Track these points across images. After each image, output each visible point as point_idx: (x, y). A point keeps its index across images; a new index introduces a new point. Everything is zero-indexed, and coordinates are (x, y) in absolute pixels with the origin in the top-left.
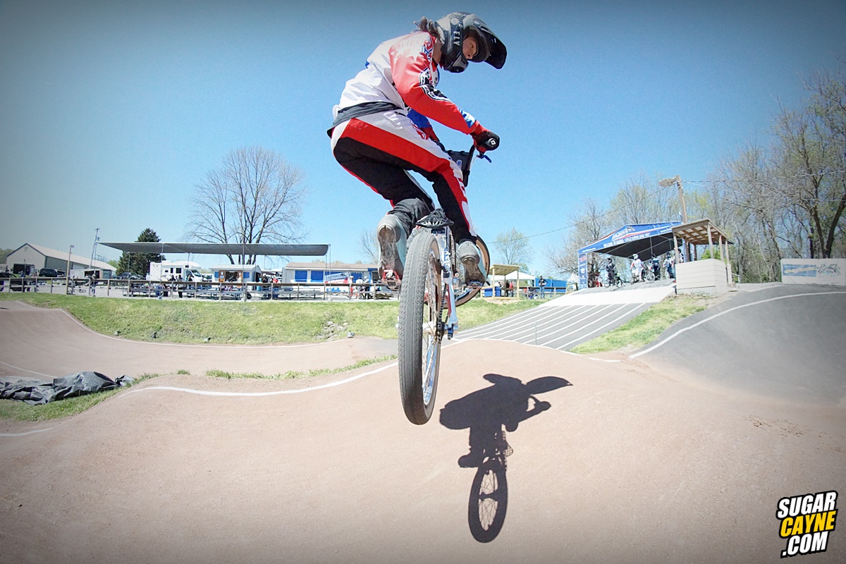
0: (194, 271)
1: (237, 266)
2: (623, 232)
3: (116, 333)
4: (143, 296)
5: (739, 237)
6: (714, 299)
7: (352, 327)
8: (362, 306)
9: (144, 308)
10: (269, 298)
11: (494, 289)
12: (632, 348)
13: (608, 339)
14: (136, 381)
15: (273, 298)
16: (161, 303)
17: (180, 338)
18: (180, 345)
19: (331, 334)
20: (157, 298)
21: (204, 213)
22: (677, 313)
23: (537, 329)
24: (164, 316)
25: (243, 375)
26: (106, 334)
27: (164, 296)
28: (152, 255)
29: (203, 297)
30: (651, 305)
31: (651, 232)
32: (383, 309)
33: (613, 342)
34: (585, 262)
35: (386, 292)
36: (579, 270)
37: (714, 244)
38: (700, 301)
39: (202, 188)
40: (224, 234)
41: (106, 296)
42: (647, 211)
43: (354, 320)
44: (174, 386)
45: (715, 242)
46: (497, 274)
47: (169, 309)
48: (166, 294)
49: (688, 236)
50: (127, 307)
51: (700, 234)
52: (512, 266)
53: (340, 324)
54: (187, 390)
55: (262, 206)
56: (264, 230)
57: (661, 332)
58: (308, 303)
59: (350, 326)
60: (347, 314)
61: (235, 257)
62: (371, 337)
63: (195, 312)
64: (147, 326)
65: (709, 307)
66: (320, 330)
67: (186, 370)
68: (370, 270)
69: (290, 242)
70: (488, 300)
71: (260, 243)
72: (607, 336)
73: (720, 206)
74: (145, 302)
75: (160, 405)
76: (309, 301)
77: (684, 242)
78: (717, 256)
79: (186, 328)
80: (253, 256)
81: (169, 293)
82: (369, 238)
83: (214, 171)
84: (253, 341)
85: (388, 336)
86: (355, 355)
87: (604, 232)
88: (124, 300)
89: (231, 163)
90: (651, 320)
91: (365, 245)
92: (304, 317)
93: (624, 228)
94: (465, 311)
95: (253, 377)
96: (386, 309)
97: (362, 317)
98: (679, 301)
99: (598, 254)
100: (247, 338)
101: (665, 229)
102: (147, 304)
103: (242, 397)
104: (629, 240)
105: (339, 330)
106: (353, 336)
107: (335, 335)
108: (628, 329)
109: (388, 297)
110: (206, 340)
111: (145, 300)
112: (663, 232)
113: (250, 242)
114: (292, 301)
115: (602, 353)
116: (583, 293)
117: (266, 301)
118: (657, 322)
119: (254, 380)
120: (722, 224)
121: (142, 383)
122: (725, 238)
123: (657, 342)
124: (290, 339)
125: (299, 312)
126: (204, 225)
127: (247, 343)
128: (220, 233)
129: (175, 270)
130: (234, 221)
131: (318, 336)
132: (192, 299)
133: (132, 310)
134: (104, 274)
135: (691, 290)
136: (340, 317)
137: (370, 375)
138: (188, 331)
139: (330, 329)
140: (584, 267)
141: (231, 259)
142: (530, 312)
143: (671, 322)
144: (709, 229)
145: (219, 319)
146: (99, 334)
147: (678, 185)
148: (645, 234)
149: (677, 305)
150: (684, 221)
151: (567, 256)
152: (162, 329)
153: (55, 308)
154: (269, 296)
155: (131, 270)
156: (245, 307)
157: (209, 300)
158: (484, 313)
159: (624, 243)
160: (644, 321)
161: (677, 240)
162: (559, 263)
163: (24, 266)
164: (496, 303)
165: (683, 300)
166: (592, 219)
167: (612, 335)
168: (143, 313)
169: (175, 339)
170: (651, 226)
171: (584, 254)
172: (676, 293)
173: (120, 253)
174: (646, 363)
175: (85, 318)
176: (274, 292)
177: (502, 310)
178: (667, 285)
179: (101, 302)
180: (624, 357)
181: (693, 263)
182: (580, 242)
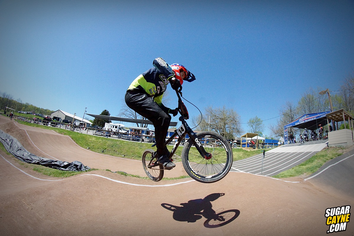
0: (122, 128)
1: (140, 128)
2: (304, 117)
3: (88, 148)
4: (101, 135)
6: (346, 149)
9: (100, 140)
10: (151, 142)
11: (246, 144)
12: (306, 175)
13: (295, 170)
14: (90, 170)
15: (153, 142)
16: (107, 139)
17: (113, 154)
18: (112, 156)
19: (175, 159)
20: (106, 137)
22: (328, 157)
23: (263, 164)
24: (107, 144)
25: (131, 175)
26: (84, 148)
27: (109, 136)
28: (106, 120)
29: (124, 139)
30: (316, 153)
31: (317, 117)
33: (297, 172)
34: (287, 131)
36: (284, 135)
38: (339, 150)
40: (136, 115)
41: (86, 134)
42: (314, 106)
44: (103, 175)
45: (346, 120)
46: (248, 137)
47: (110, 142)
48: (110, 136)
49: (333, 118)
51: (339, 117)
52: (255, 133)
54: (107, 178)
57: (321, 167)
61: (139, 124)
63: (120, 145)
64: (100, 147)
65: (344, 153)
67: (110, 169)
70: (244, 149)
72: (295, 168)
75: (95, 183)
77: (332, 121)
78: (347, 127)
79: (116, 150)
80: (146, 125)
82: (195, 120)
85: (199, 162)
87: (295, 117)
88: (93, 136)
90: (316, 160)
93: (304, 115)
95: (135, 177)
98: (330, 150)
99: (293, 128)
100: (140, 157)
101: (323, 115)
102: (102, 139)
103: (129, 185)
104: (306, 121)
105: (178, 158)
107: (177, 160)
108: (305, 165)
110: (123, 156)
111: (101, 137)
112: (322, 117)
115: (291, 178)
116: (286, 146)
118: (318, 161)
121: (91, 172)
122: (351, 117)
123: (318, 172)
126: (128, 110)
127: (140, 159)
129: (115, 127)
132: (120, 139)
133: (95, 140)
134: (87, 125)
135: (335, 145)
136: (179, 153)
138: (116, 151)
140: (286, 134)
141: (138, 125)
143: (325, 161)
144: (343, 114)
145: (129, 148)
146: (81, 148)
147: (328, 94)
148: (313, 118)
149: (329, 153)
150: (332, 111)
151: (279, 129)
152: (106, 149)
153: (66, 135)
154: (151, 141)
155: (97, 125)
156: (141, 145)
157: (127, 140)
158: (242, 154)
159: (304, 122)
160: (313, 161)
161: (328, 120)
162: (276, 132)
163: (57, 118)
164: (247, 150)
165: (331, 150)
166: (290, 111)
167: (297, 168)
168: (100, 142)
169: (111, 154)
170: (316, 114)
171: (287, 128)
172: (328, 147)
173: (94, 118)
174: (312, 183)
175: (77, 141)
176: (153, 140)
177: (249, 154)
178: (324, 142)
179: (83, 135)
180: (301, 180)
181: (336, 132)
182: (285, 122)
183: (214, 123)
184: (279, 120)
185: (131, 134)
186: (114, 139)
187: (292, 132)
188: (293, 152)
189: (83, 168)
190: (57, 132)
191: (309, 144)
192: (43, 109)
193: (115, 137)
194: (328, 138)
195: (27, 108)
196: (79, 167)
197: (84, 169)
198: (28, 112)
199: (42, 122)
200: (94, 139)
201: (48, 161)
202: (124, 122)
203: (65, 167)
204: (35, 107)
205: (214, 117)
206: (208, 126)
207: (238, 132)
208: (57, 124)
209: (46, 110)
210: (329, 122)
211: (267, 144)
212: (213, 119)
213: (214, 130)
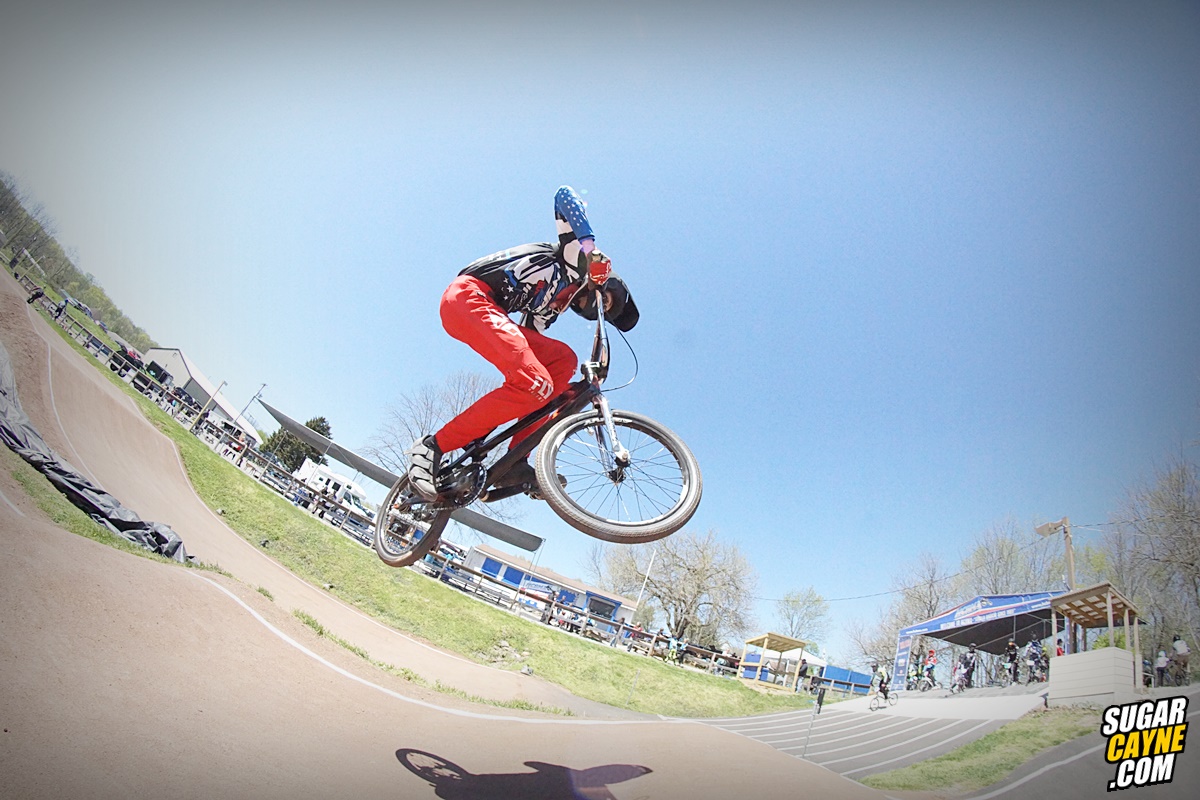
0: (353, 497)
2: (973, 607)
3: (220, 511)
4: (277, 490)
7: (534, 660)
8: (559, 637)
9: (271, 504)
10: (435, 577)
11: (759, 669)
13: (922, 771)
14: (202, 567)
15: (441, 580)
16: (293, 510)
17: (295, 565)
18: (290, 573)
19: (499, 659)
20: (293, 503)
21: (398, 434)
22: (1045, 738)
24: (289, 527)
25: (340, 641)
26: (207, 504)
27: (303, 505)
28: (314, 450)
29: (350, 533)
30: (1003, 724)
31: (1017, 607)
32: (587, 653)
34: (907, 649)
35: (601, 631)
36: (895, 661)
37: (1116, 624)
39: (409, 401)
41: (233, 464)
42: (1013, 578)
43: (541, 653)
44: (241, 599)
45: (1118, 622)
46: (770, 648)
47: (300, 523)
48: (305, 504)
49: (1074, 612)
50: (250, 490)
51: (1096, 609)
52: (796, 640)
53: (518, 650)
54: (253, 612)
57: (1016, 769)
58: (485, 606)
59: (531, 658)
60: (534, 641)
62: (555, 685)
63: (330, 545)
64: (261, 526)
66: (486, 647)
67: (271, 593)
68: (589, 594)
70: (746, 683)
73: (1127, 566)
74: (274, 498)
75: (206, 605)
76: (488, 604)
77: (1067, 624)
78: (1118, 643)
79: (309, 557)
81: (311, 506)
82: (603, 551)
83: (432, 387)
84: (388, 620)
85: (581, 692)
87: (943, 606)
88: (250, 480)
90: (1000, 748)
91: (594, 558)
92: (472, 620)
93: (976, 600)
94: (706, 691)
95: (354, 650)
96: (592, 653)
97: (554, 653)
98: (1051, 718)
99: (929, 639)
100: (382, 611)
101: (1039, 602)
102: (276, 502)
104: (980, 619)
105: (513, 657)
106: (529, 673)
107: (505, 663)
108: (959, 760)
109: (601, 639)
110: (327, 586)
111: (276, 496)
112: (1035, 608)
114: (465, 594)
117: (431, 578)
118: (1008, 750)
121: (207, 572)
122: (1134, 614)
123: (1006, 783)
124: (439, 641)
125: (467, 611)
126: (394, 448)
127: (378, 618)
129: (331, 484)
131: (481, 655)
132: (335, 528)
133: (254, 498)
134: (246, 439)
135: (1072, 701)
136: (521, 641)
138: (309, 562)
139: (500, 651)
140: (903, 657)
143: (1033, 751)
144: (1109, 602)
145: (357, 569)
146: (198, 498)
147: (1065, 532)
148: (1006, 610)
149: (1046, 724)
150: (1068, 588)
151: (882, 640)
152: (278, 542)
153: (167, 435)
154: (438, 573)
155: (279, 453)
156: (399, 572)
157: (356, 541)
158: (736, 700)
159: (972, 623)
160: (989, 748)
161: (1058, 621)
162: (868, 649)
163: (162, 370)
164: (757, 690)
165: (1057, 717)
166: (928, 586)
168: (266, 508)
169: (288, 562)
170: (1018, 597)
171: (908, 638)
172: (1046, 704)
173: (276, 427)
175: (193, 470)
176: (445, 571)
177: (762, 702)
178: (1034, 692)
179: (222, 465)
181: (1081, 655)
182: (906, 620)
183: (663, 578)
184: (886, 612)
188: (918, 717)
189: (180, 554)
190: (142, 410)
192: (131, 323)
194: (1050, 678)
195: (83, 291)
196: (168, 545)
198: (83, 305)
199: (110, 355)
201: (73, 477)
203: (122, 526)
204: (109, 303)
205: (670, 557)
206: (642, 582)
207: (740, 625)
208: (151, 388)
209: (137, 330)
210: (1059, 628)
211: (830, 681)
212: (666, 563)
213: (658, 602)
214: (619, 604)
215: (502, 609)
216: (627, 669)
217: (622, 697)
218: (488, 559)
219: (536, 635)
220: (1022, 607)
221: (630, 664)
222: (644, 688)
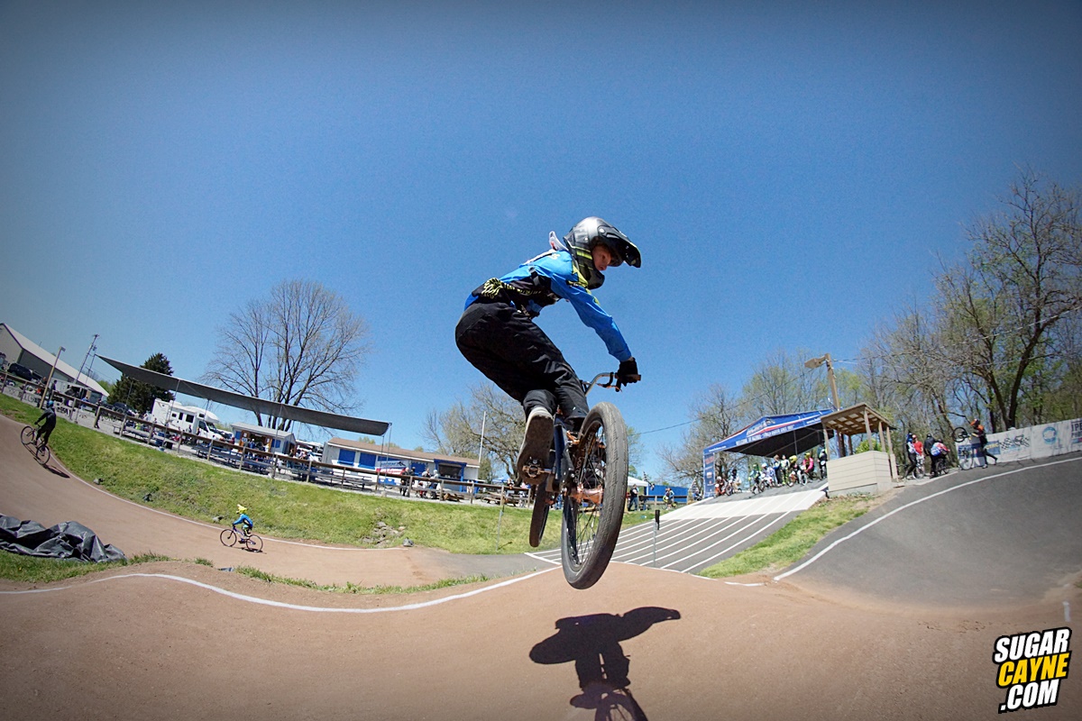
0: (208, 424)
1: (265, 430)
2: (760, 426)
3: (97, 480)
4: (141, 441)
5: (903, 420)
6: (876, 499)
7: (411, 533)
8: (425, 507)
9: (140, 457)
10: (304, 480)
12: (776, 568)
13: (745, 559)
15: (309, 481)
16: (162, 456)
17: (182, 509)
18: (180, 518)
19: (381, 539)
20: (158, 449)
21: (234, 353)
22: (831, 521)
23: (655, 548)
24: (164, 474)
25: (286, 580)
26: (82, 478)
27: (167, 447)
28: (159, 389)
29: (219, 462)
30: (797, 514)
31: (795, 424)
32: (452, 515)
33: (751, 562)
34: (711, 464)
35: (456, 492)
36: (704, 474)
37: (872, 431)
38: (859, 504)
39: (239, 320)
40: (256, 384)
41: (93, 427)
42: (788, 397)
43: (414, 524)
44: (194, 579)
45: (874, 429)
47: (173, 467)
48: (169, 446)
49: (840, 426)
51: (856, 423)
53: (395, 527)
55: (309, 359)
56: (307, 389)
57: (813, 547)
58: (354, 494)
59: (408, 532)
60: (405, 515)
61: (264, 417)
62: (435, 549)
63: (206, 480)
64: (139, 482)
65: (871, 509)
66: (366, 531)
67: (209, 559)
68: (436, 461)
69: (338, 412)
71: (299, 406)
72: (744, 555)
73: (879, 386)
74: (142, 450)
76: (355, 492)
77: (835, 434)
78: (877, 447)
79: (191, 497)
80: (288, 421)
82: (438, 419)
83: (257, 301)
84: (279, 533)
85: (457, 550)
86: (415, 570)
87: (735, 426)
88: (114, 439)
89: (281, 296)
90: (799, 532)
92: (349, 511)
93: (762, 420)
96: (455, 514)
97: (424, 521)
98: (833, 506)
99: (727, 453)
100: (271, 526)
101: (813, 419)
103: (291, 609)
104: (767, 435)
105: (393, 534)
106: (411, 544)
107: (387, 541)
108: (770, 546)
109: (458, 499)
110: (216, 519)
111: (142, 447)
112: (810, 423)
113: (287, 402)
114: (334, 488)
115: (739, 576)
116: (710, 502)
117: (300, 482)
118: (805, 534)
119: (300, 588)
120: (882, 405)
122: (886, 424)
123: (807, 558)
124: (328, 538)
125: (342, 504)
126: (233, 367)
128: (250, 382)
129: (185, 417)
130: (270, 370)
131: (365, 540)
132: (203, 460)
133: (124, 456)
134: (92, 396)
135: (847, 492)
136: (395, 519)
137: (458, 599)
138: (193, 501)
139: (380, 532)
140: (710, 470)
141: (259, 419)
142: (641, 528)
143: (823, 532)
144: (866, 416)
145: (236, 495)
147: (828, 366)
148: (787, 426)
149: (830, 511)
150: (835, 409)
151: (688, 457)
152: (159, 491)
153: (23, 422)
154: (305, 476)
155: (127, 400)
156: (273, 486)
157: (225, 467)
160: (790, 534)
161: (828, 432)
162: (678, 466)
165: (837, 505)
166: (720, 410)
167: (750, 554)
168: (137, 463)
169: (174, 508)
170: (795, 416)
171: (712, 455)
172: (827, 496)
173: (117, 375)
174: (796, 585)
176: (310, 472)
178: (817, 488)
179: (84, 434)
180: (767, 580)
181: (848, 458)
182: (705, 439)
183: (495, 434)
184: (688, 434)
185: (240, 449)
186: (184, 456)
187: (726, 466)
188: (731, 517)
189: (98, 551)
191: (777, 494)
193: (186, 453)
194: (828, 476)
196: (83, 545)
197: (102, 554)
200: (117, 450)
202: (216, 404)
205: (498, 415)
206: (479, 441)
210: (830, 437)
211: (653, 497)
212: (495, 421)
213: (495, 455)
214: (464, 465)
215: (369, 494)
216: (489, 521)
217: (491, 545)
218: (342, 450)
219: (405, 509)
220: (799, 423)
221: (489, 515)
222: (506, 534)
